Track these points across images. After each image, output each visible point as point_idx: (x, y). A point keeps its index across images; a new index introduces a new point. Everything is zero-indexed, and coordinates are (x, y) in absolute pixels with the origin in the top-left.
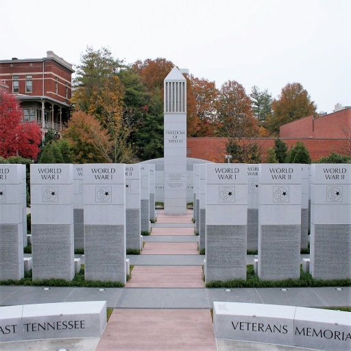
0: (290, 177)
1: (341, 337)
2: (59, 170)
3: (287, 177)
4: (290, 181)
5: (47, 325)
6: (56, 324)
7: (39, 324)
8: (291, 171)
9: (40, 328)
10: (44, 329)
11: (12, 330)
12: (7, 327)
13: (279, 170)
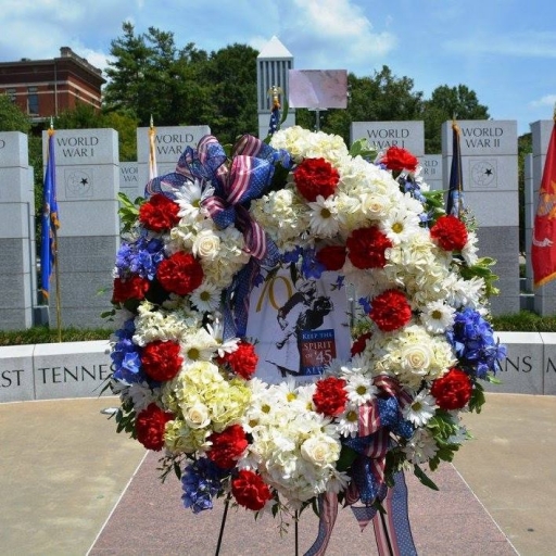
0: (497, 143)
2: (94, 141)
3: (492, 144)
4: (499, 150)
5: (80, 370)
6: (97, 368)
7: (66, 370)
8: (499, 132)
9: (68, 375)
10: (76, 379)
11: (14, 380)
12: (6, 375)
13: (478, 132)
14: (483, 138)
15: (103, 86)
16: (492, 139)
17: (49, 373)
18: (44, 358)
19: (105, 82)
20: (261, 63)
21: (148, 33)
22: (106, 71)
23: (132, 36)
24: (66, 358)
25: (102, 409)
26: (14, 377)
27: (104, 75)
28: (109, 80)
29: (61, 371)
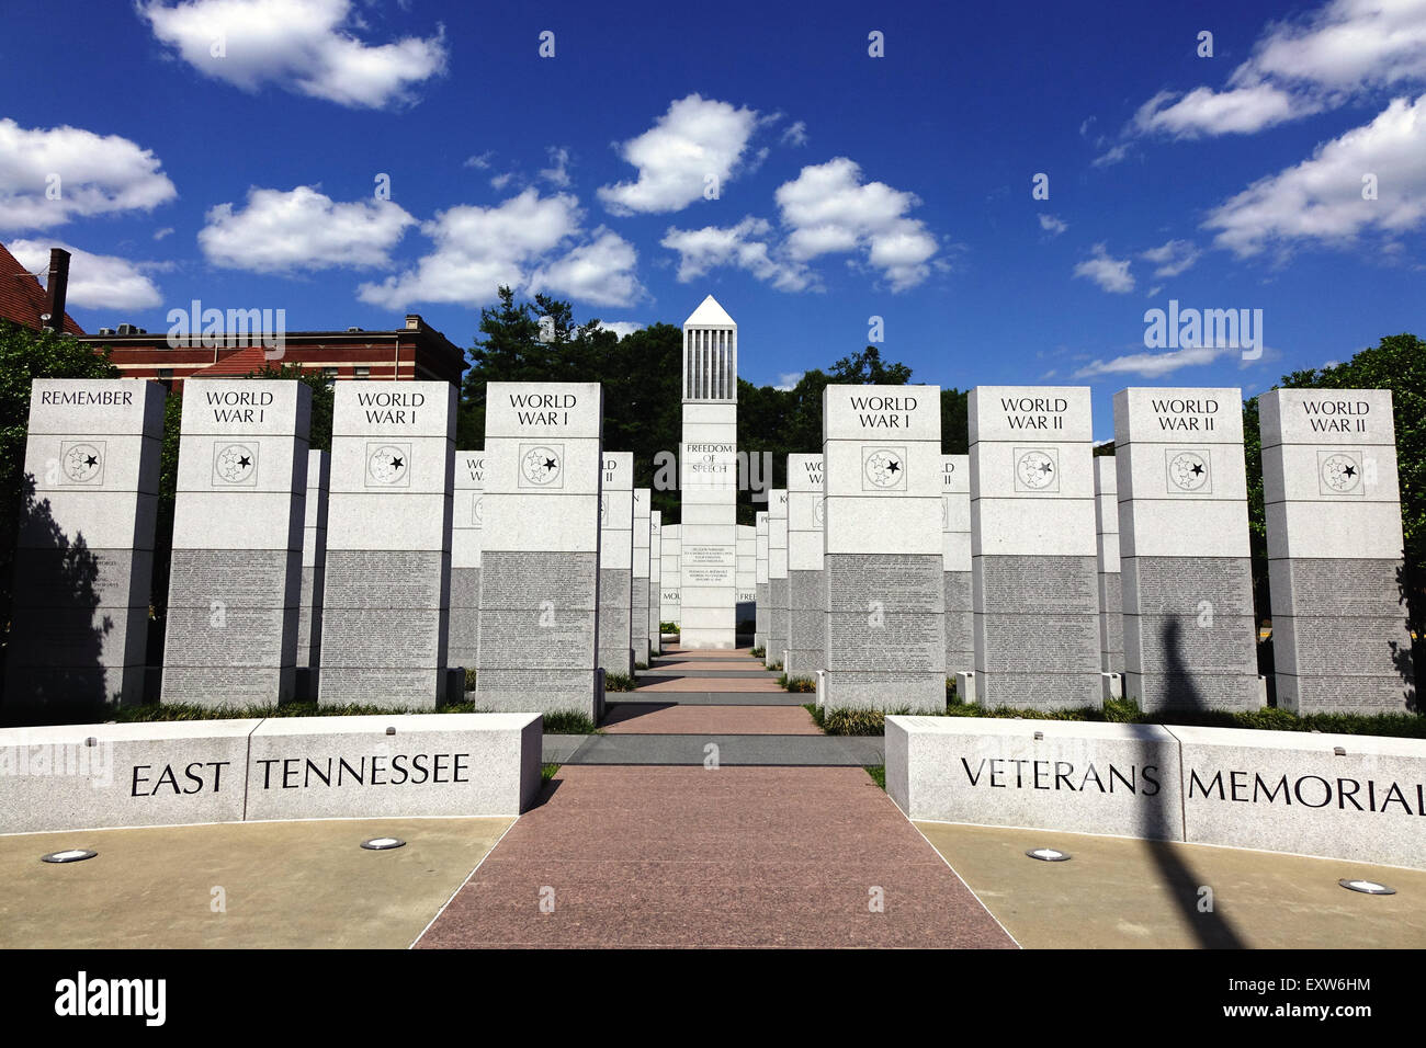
0: (1058, 423)
1: (1362, 797)
2: (418, 400)
3: (1050, 423)
4: (1061, 434)
5: (336, 765)
6: (368, 763)
7: (309, 763)
8: (1061, 405)
9: (312, 774)
10: (327, 782)
11: (209, 781)
12: (193, 771)
13: (1027, 405)
14: (1035, 415)
15: (465, 373)
16: (1050, 416)
17: (277, 771)
18: (271, 741)
19: (468, 366)
20: (690, 332)
21: (535, 303)
22: (470, 351)
23: (511, 306)
24: (311, 741)
25: (365, 838)
26: (208, 776)
27: (468, 358)
28: (474, 364)
29: (301, 767)
